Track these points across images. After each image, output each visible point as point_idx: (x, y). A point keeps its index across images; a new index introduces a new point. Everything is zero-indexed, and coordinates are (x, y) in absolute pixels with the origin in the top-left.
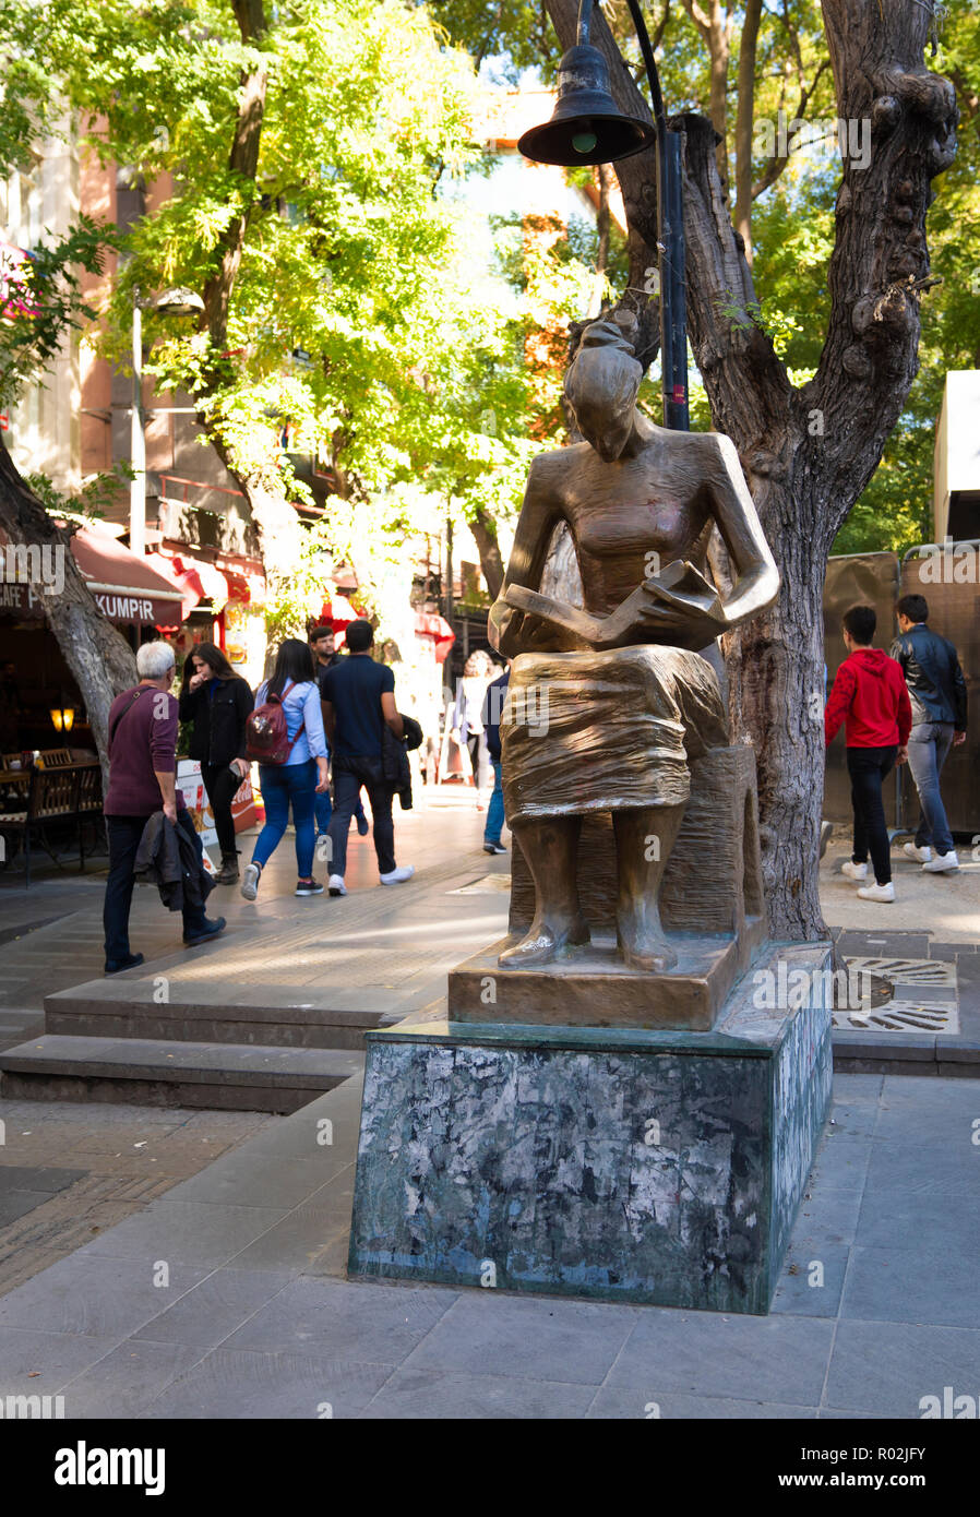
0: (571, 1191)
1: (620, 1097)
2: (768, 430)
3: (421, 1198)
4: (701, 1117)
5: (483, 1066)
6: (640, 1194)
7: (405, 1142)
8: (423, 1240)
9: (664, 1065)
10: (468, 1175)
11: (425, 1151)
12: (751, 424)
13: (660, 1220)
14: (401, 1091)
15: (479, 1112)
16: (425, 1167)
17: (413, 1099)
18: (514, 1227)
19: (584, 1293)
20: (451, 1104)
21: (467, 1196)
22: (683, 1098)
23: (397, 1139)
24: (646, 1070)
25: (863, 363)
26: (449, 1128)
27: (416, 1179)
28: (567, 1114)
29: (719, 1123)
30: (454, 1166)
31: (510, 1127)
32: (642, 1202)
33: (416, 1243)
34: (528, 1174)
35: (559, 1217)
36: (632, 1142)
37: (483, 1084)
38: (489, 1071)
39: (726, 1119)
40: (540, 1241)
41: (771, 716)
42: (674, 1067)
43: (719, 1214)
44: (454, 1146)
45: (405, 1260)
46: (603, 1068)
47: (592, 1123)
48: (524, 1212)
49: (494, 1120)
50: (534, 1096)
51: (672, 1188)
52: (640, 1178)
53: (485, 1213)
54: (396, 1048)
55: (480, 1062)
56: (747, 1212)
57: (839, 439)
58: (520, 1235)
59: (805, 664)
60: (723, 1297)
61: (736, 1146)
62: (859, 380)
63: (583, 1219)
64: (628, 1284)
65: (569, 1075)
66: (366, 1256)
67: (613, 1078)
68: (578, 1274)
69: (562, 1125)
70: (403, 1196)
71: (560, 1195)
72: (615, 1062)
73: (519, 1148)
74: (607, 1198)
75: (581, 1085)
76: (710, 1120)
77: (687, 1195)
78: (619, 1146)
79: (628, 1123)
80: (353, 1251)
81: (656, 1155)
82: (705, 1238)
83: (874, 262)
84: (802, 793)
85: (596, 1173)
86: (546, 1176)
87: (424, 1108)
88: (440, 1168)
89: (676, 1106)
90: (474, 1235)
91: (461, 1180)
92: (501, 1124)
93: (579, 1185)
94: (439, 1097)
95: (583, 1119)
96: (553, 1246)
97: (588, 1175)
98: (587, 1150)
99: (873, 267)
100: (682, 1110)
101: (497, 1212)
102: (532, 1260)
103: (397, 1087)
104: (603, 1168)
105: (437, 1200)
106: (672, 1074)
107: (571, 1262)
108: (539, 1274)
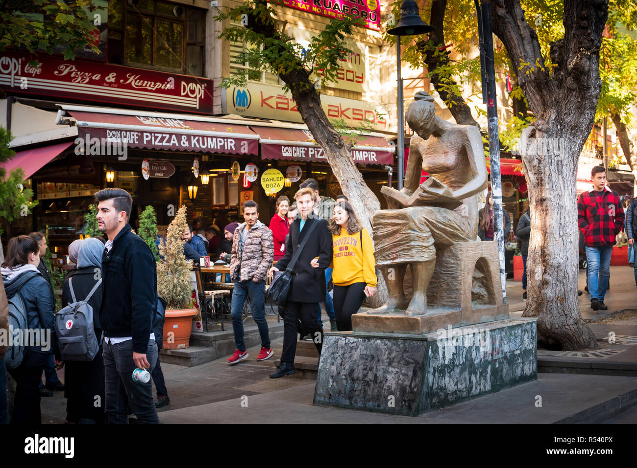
0: (371, 381)
1: (387, 353)
2: (545, 111)
3: (333, 382)
4: (407, 359)
5: (353, 343)
6: (388, 382)
7: (330, 366)
8: (332, 394)
9: (399, 343)
10: (346, 375)
11: (335, 368)
12: (539, 108)
13: (392, 389)
14: (331, 351)
15: (350, 357)
16: (335, 373)
17: (334, 353)
18: (355, 391)
19: (371, 410)
20: (343, 354)
21: (344, 381)
22: (403, 353)
23: (328, 364)
24: (394, 344)
25: (573, 84)
26: (342, 362)
27: (332, 376)
28: (373, 357)
29: (411, 361)
30: (342, 373)
31: (358, 361)
32: (388, 384)
33: (330, 395)
34: (361, 375)
35: (367, 388)
36: (388, 366)
37: (352, 348)
38: (354, 345)
39: (413, 359)
40: (362, 395)
41: (547, 229)
42: (402, 343)
43: (408, 387)
44: (343, 367)
45: (327, 400)
46: (383, 344)
47: (379, 360)
48: (358, 386)
49: (354, 359)
50: (365, 352)
51: (397, 380)
52: (389, 377)
53: (348, 387)
54: (331, 337)
55: (352, 342)
56: (415, 387)
57: (570, 114)
58: (357, 393)
59: (561, 207)
60: (405, 411)
61: (415, 367)
62: (574, 90)
63: (373, 389)
64: (382, 408)
65: (374, 346)
66: (318, 399)
67: (386, 347)
68: (370, 404)
69: (371, 361)
70: (328, 382)
71: (368, 382)
72: (387, 342)
73: (360, 368)
74: (380, 383)
75: (377, 349)
76: (409, 360)
77: (400, 382)
78: (385, 367)
79: (388, 360)
80: (315, 397)
81: (394, 370)
82: (403, 394)
83: (573, 43)
84: (561, 261)
85: (378, 375)
86: (365, 376)
87: (336, 355)
88: (339, 373)
89: (401, 355)
90: (345, 393)
91: (344, 377)
92: (356, 360)
93: (373, 379)
94: (341, 352)
95: (376, 359)
96: (365, 397)
97: (376, 376)
98: (377, 368)
99: (573, 45)
100: (402, 357)
101: (351, 387)
102: (359, 400)
103: (330, 349)
104: (380, 374)
105: (337, 383)
106: (401, 346)
107: (369, 401)
108: (360, 404)
